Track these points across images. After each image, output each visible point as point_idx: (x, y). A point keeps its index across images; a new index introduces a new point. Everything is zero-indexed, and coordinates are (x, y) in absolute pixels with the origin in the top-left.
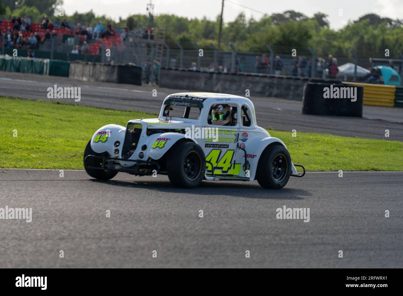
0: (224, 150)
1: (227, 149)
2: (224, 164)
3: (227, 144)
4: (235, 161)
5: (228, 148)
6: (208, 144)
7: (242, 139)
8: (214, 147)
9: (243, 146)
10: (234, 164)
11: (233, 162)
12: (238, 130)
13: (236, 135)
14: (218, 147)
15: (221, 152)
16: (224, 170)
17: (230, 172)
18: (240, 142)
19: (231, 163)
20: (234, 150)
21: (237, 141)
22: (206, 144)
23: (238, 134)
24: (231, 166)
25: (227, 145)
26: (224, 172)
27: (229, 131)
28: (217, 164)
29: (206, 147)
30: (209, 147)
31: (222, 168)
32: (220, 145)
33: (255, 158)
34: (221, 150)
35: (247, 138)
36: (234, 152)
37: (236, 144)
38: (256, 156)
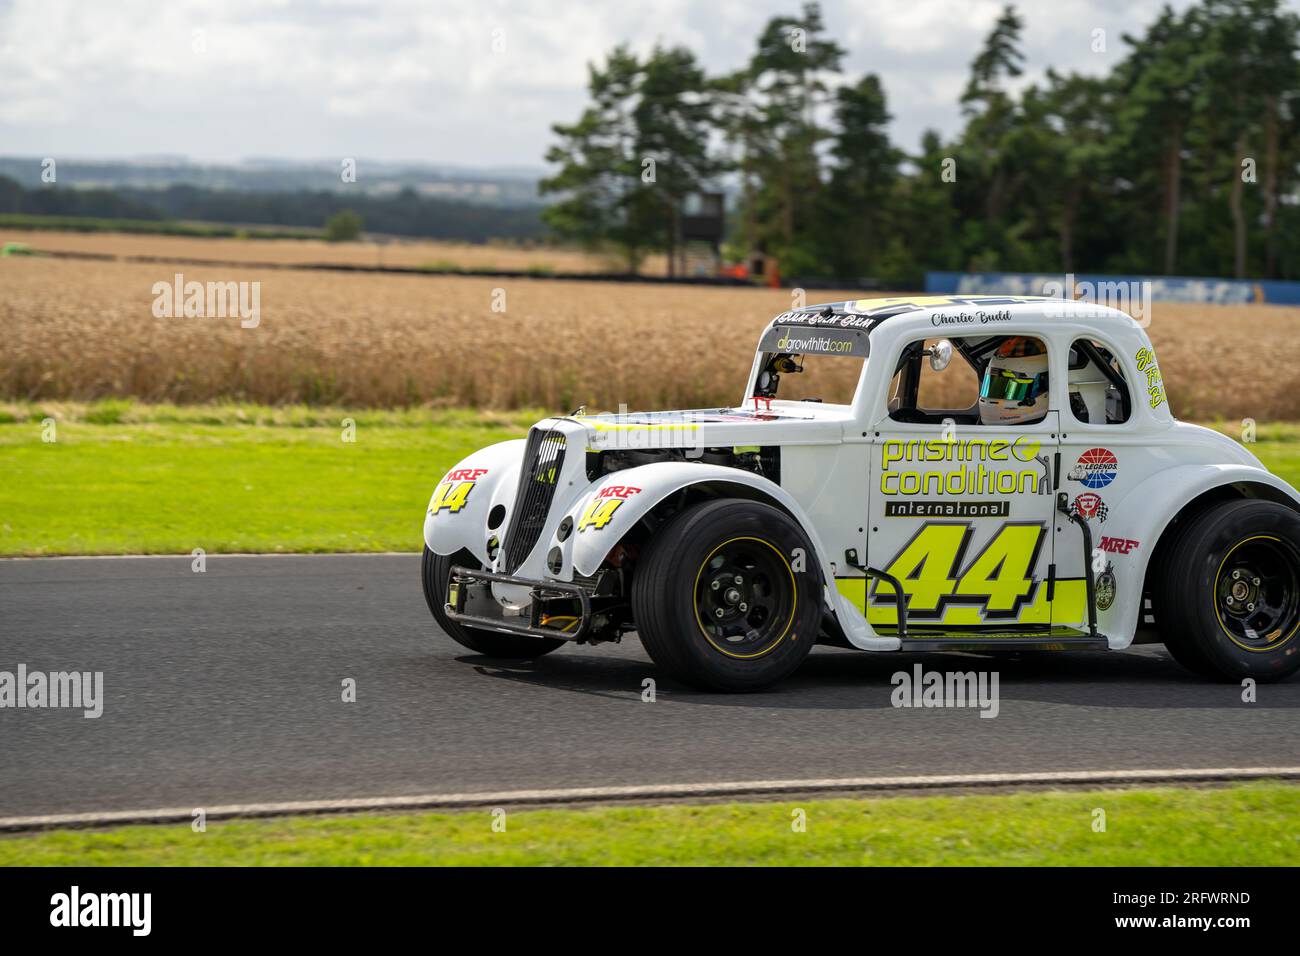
0: (984, 527)
1: (1001, 520)
2: (992, 582)
3: (1003, 499)
4: (1052, 568)
5: (1006, 513)
6: (898, 504)
7: (1083, 475)
8: (933, 514)
9: (1093, 504)
10: (1051, 579)
11: (1041, 572)
12: (1055, 441)
13: (1044, 461)
14: (954, 514)
15: (968, 535)
16: (992, 605)
17: (1027, 615)
18: (1073, 491)
19: (1029, 574)
20: (1041, 523)
21: (1056, 487)
22: (889, 505)
23: (1058, 456)
24: (1033, 588)
25: (998, 504)
26: (992, 614)
27: (1003, 446)
28: (954, 582)
29: (888, 513)
30: (907, 514)
31: (983, 599)
32: (962, 504)
33: (1133, 551)
34: (968, 524)
35: (1110, 471)
36: (1043, 533)
37: (1050, 500)
38: (1136, 544)
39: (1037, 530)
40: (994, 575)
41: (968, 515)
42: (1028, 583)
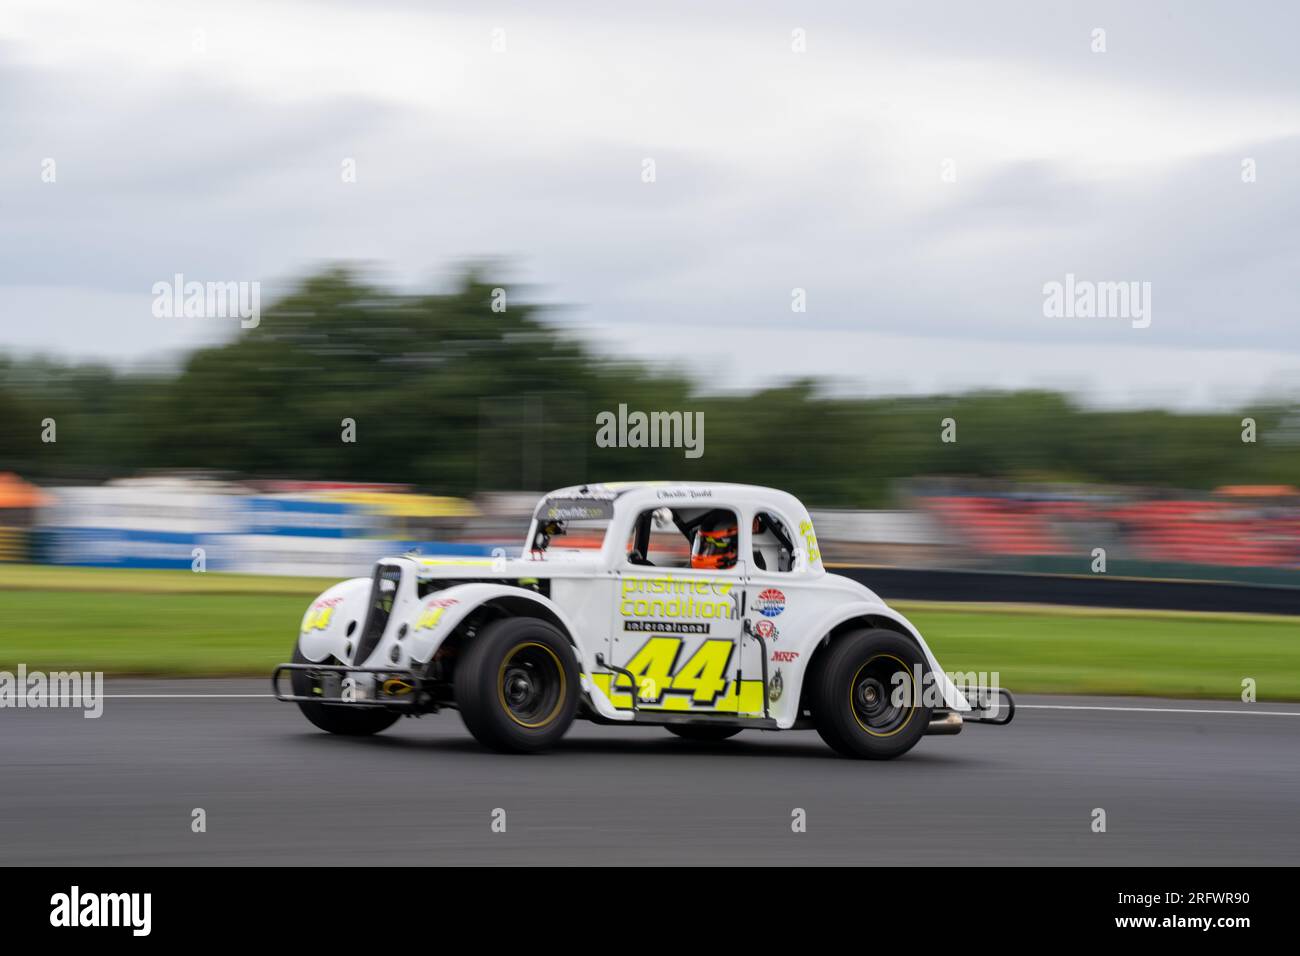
0: (692, 640)
1: (704, 637)
2: (698, 680)
3: (704, 621)
4: (739, 673)
5: (708, 632)
6: (631, 623)
7: (762, 607)
8: (657, 630)
9: (768, 628)
10: (739, 680)
11: (732, 675)
12: (742, 582)
13: (735, 597)
14: (673, 631)
15: (681, 646)
16: (697, 697)
17: (721, 705)
18: (755, 618)
19: (723, 676)
20: (732, 640)
21: (743, 614)
22: (627, 623)
23: (744, 594)
24: (726, 685)
25: (702, 626)
26: (698, 703)
27: (707, 584)
28: (670, 679)
29: (626, 629)
30: (640, 630)
31: (690, 692)
32: (677, 624)
33: (796, 660)
34: (680, 638)
35: (781, 605)
36: (733, 647)
37: (738, 625)
38: (797, 655)
39: (729, 644)
40: (699, 675)
41: (682, 631)
42: (722, 682)
